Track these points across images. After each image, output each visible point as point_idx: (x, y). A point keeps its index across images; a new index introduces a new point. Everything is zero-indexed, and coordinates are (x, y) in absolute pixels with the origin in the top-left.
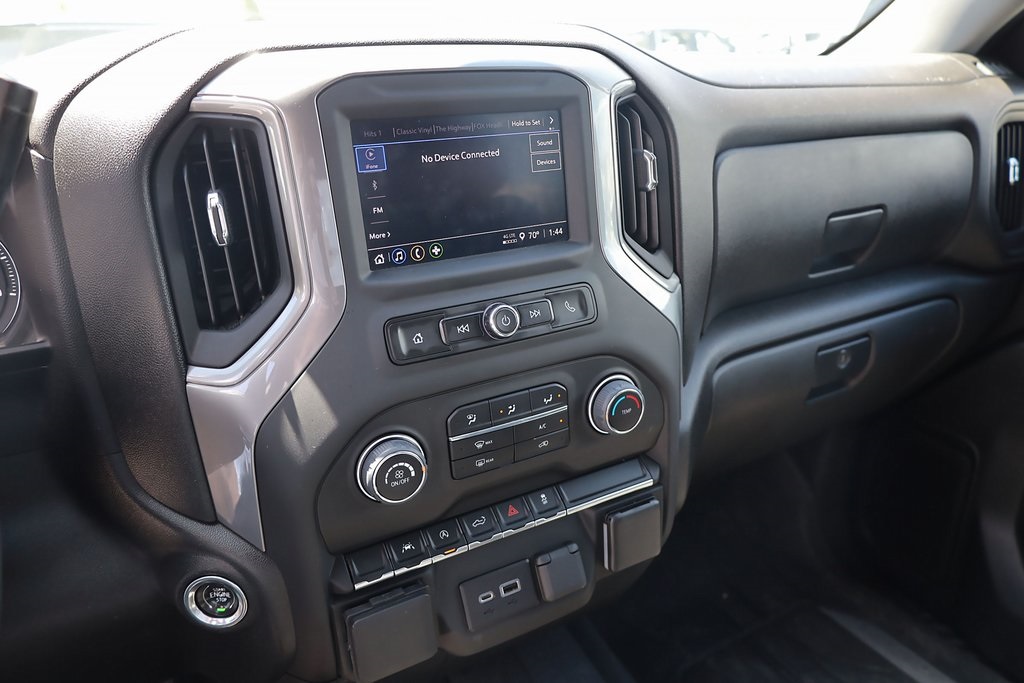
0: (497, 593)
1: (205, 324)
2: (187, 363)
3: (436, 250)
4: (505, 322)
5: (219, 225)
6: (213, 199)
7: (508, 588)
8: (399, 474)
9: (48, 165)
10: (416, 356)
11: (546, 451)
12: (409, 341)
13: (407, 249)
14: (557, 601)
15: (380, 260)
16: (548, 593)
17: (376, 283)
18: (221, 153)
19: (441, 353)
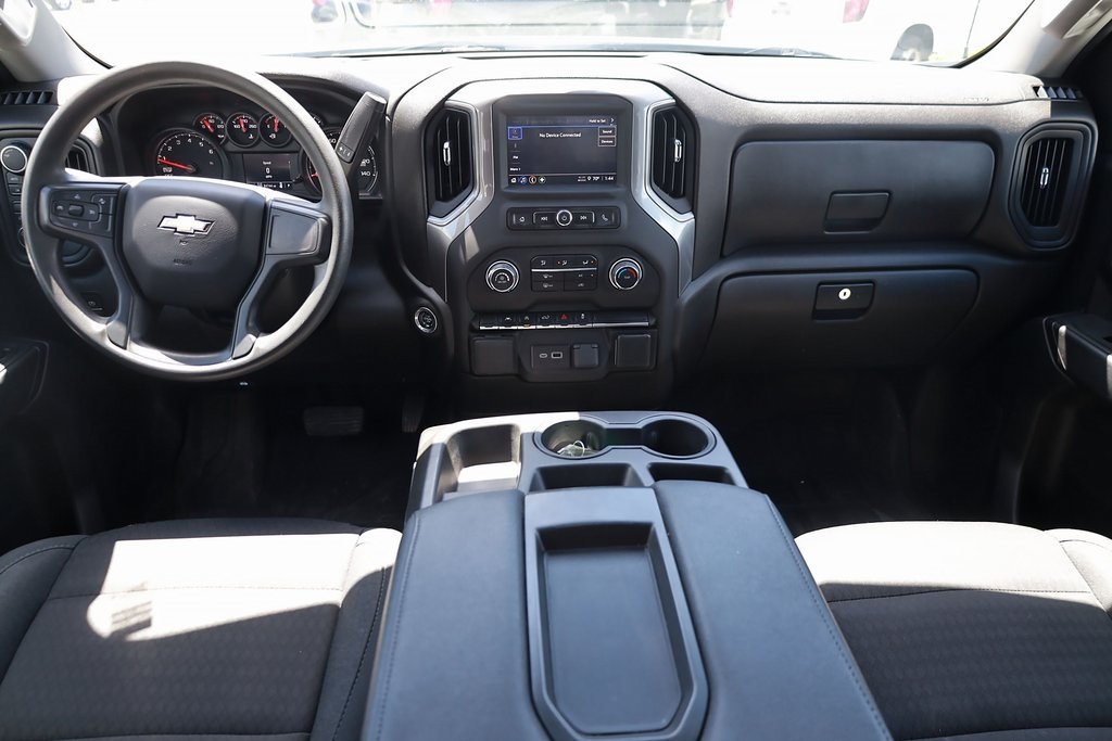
0: (549, 355)
1: (438, 198)
2: (429, 214)
3: (542, 180)
4: (564, 218)
5: (448, 158)
6: (446, 145)
7: (557, 356)
8: (502, 278)
9: (391, 123)
10: (519, 228)
11: (581, 289)
12: (517, 219)
13: (528, 177)
14: (581, 368)
15: (514, 181)
16: (577, 363)
17: (508, 191)
18: (452, 125)
19: (531, 228)
